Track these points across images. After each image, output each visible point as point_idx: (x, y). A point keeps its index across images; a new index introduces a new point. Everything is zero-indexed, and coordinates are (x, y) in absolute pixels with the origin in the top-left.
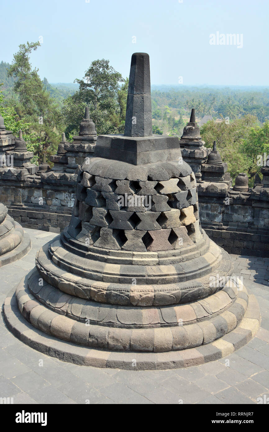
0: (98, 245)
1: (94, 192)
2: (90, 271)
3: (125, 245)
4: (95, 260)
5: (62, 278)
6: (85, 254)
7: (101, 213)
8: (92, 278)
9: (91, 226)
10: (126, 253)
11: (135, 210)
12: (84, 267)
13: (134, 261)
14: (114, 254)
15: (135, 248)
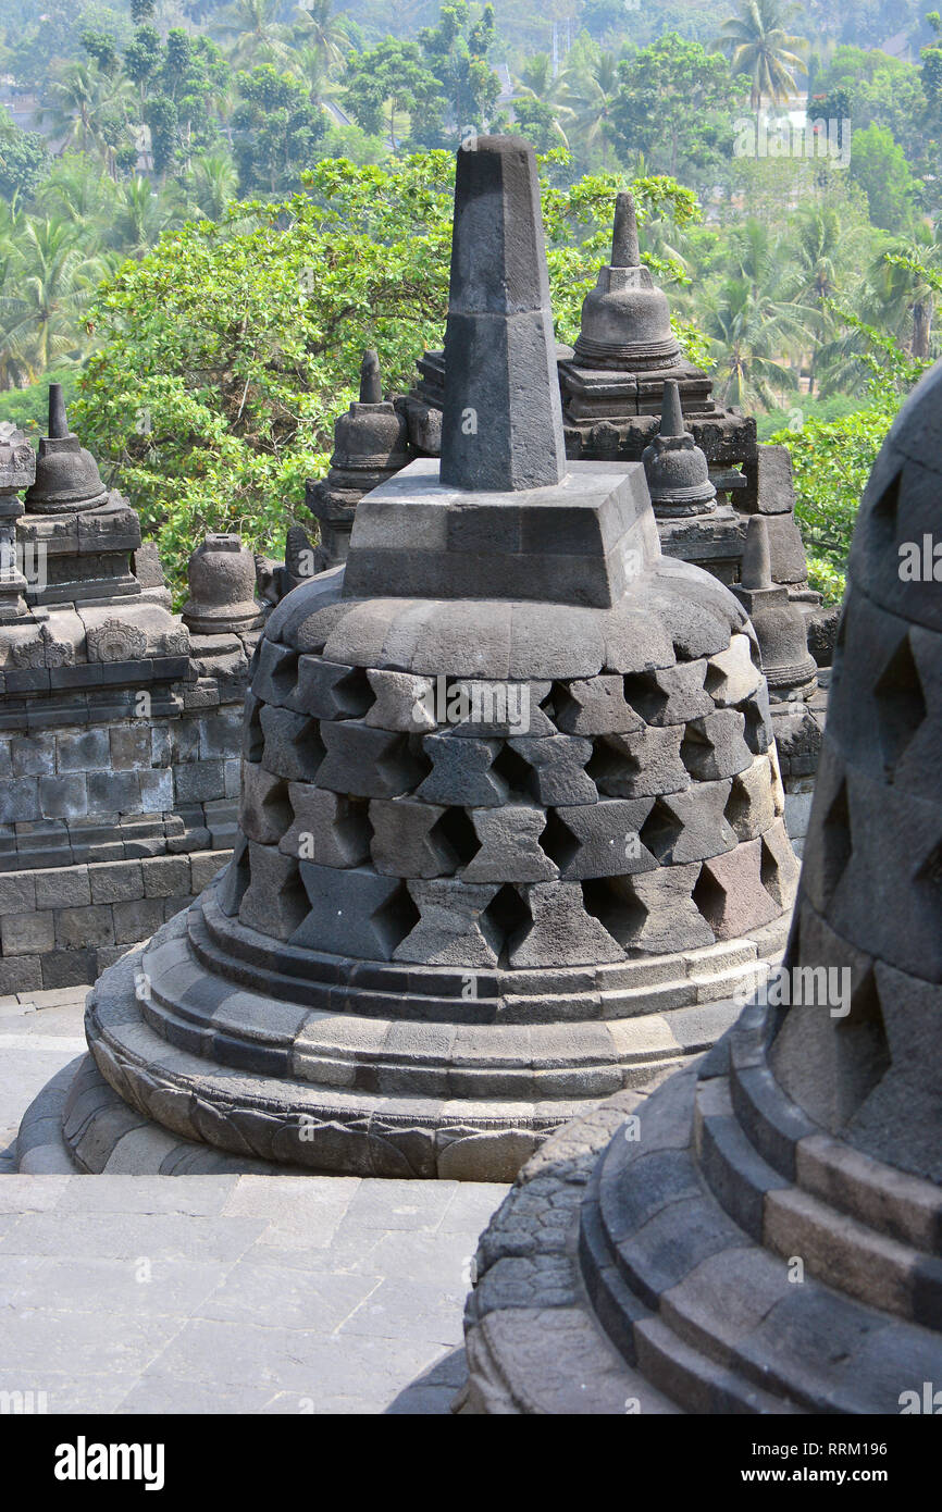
0: (534, 960)
1: (471, 746)
2: (560, 1067)
3: (643, 935)
4: (547, 1022)
5: (460, 1123)
6: (494, 1007)
7: (519, 825)
8: (576, 1092)
9: (475, 889)
10: (664, 966)
11: (657, 786)
12: (526, 1058)
13: (703, 987)
14: (619, 980)
15: (677, 937)
